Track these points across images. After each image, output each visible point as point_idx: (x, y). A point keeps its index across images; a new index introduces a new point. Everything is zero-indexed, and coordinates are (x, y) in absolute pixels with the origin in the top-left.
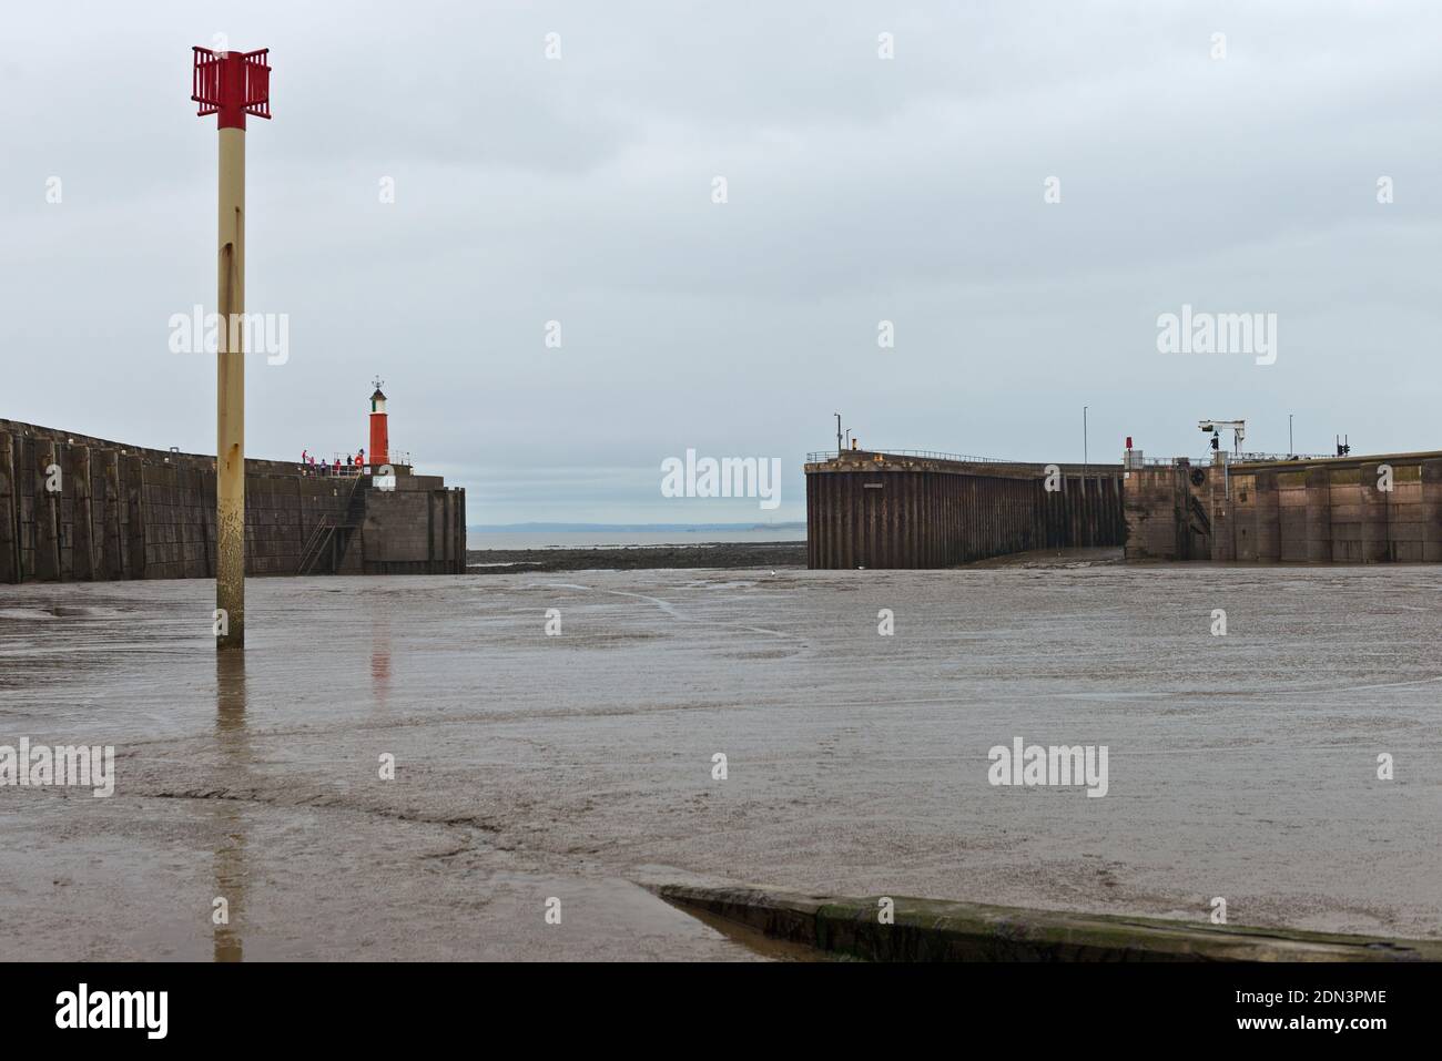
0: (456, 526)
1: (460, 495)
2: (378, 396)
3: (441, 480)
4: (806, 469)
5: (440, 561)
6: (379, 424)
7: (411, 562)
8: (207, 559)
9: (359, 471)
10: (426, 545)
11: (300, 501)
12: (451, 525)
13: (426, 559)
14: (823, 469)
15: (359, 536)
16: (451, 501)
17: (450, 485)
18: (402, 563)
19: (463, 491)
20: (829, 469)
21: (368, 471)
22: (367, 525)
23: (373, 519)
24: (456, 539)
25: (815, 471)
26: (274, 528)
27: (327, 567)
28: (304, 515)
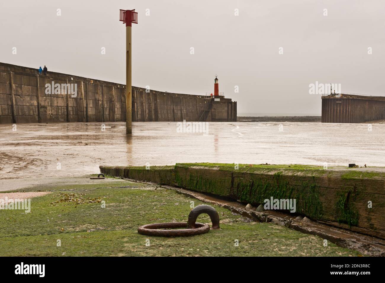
0: (234, 110)
1: (235, 103)
2: (216, 79)
3: (231, 99)
4: (322, 98)
5: (230, 119)
6: (216, 86)
7: (223, 119)
8: (174, 117)
9: (212, 97)
10: (227, 115)
11: (197, 104)
12: (233, 110)
13: (227, 118)
14: (326, 98)
15: (211, 113)
16: (233, 105)
17: (233, 101)
18: (221, 119)
19: (236, 102)
20: (327, 98)
21: (214, 97)
22: (213, 110)
23: (214, 109)
24: (234, 114)
25: (324, 98)
26: (190, 110)
27: (203, 120)
28: (198, 108)
